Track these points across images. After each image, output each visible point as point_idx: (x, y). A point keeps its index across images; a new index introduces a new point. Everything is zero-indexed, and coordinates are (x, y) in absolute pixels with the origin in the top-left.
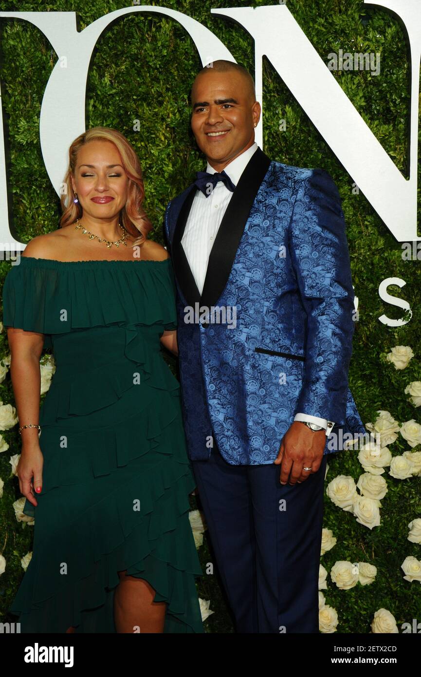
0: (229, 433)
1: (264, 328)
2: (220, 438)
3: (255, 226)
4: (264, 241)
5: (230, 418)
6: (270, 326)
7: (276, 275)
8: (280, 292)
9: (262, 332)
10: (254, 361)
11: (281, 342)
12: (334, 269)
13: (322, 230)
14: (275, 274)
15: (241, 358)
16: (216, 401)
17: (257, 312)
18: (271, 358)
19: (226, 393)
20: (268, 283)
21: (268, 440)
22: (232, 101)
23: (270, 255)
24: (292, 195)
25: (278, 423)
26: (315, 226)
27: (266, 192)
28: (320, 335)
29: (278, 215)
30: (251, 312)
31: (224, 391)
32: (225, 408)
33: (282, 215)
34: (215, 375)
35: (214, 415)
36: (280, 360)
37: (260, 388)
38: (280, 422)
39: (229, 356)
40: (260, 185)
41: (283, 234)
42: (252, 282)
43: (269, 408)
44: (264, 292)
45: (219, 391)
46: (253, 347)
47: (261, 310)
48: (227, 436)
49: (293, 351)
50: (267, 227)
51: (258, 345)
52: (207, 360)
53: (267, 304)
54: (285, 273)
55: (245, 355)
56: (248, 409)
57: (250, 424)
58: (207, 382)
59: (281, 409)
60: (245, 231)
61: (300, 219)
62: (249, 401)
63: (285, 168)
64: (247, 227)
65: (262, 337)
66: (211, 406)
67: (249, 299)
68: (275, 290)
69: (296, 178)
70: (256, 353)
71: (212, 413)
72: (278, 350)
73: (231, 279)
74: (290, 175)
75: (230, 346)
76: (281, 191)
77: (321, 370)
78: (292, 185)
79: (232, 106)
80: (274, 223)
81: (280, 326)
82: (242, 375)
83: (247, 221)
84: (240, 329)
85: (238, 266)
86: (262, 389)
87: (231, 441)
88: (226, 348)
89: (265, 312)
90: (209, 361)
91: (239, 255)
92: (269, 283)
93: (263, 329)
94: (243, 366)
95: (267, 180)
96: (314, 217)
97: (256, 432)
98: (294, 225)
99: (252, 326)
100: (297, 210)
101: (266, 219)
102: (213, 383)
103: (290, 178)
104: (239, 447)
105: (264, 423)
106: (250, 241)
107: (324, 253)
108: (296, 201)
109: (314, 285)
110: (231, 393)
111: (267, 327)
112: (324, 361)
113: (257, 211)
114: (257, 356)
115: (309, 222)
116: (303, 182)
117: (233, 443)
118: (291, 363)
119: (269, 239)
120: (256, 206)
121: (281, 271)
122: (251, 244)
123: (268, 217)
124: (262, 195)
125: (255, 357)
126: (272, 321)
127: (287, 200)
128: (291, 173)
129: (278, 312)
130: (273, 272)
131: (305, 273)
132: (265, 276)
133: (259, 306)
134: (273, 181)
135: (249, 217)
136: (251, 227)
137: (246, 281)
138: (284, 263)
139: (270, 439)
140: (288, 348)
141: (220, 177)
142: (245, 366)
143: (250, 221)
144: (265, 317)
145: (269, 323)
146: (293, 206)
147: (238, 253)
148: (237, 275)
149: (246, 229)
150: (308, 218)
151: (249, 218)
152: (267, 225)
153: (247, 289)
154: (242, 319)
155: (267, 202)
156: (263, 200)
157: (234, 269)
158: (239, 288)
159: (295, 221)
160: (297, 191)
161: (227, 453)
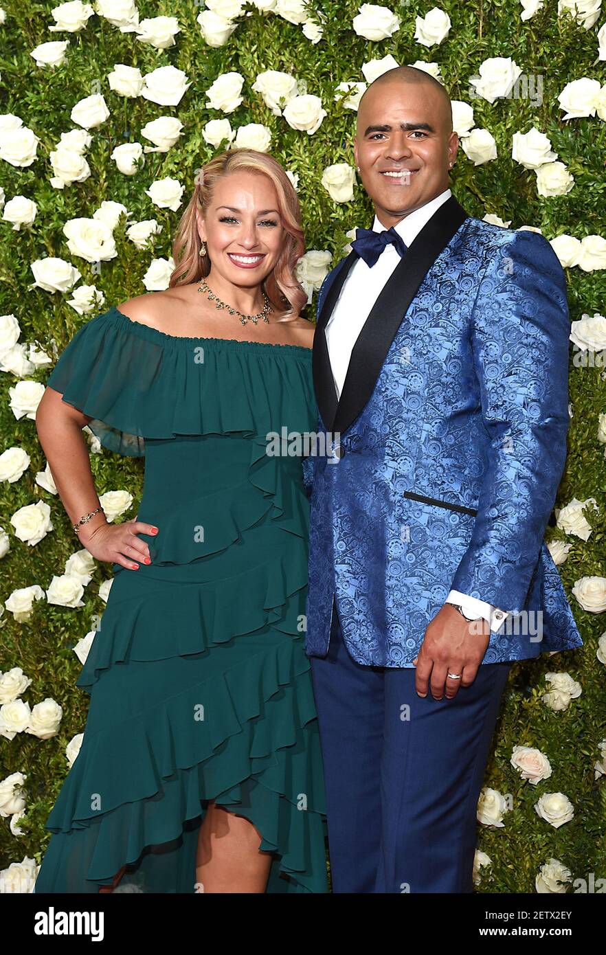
0: (361, 617)
1: (420, 463)
2: (347, 622)
3: (421, 310)
4: (431, 334)
5: (363, 595)
6: (430, 461)
7: (445, 385)
8: (449, 411)
9: (416, 469)
10: (401, 511)
11: (444, 486)
12: (533, 382)
13: (521, 321)
14: (443, 384)
15: (383, 505)
16: (344, 567)
17: (412, 438)
18: (428, 509)
19: (361, 555)
20: (432, 395)
21: (414, 632)
22: (426, 127)
23: (438, 355)
24: (480, 269)
25: (432, 607)
26: (509, 316)
27: (447, 263)
28: (499, 476)
29: (457, 297)
30: (403, 437)
31: (358, 553)
32: (357, 579)
33: (463, 296)
34: (346, 529)
35: (341, 587)
36: (441, 512)
37: (407, 552)
38: (434, 606)
39: (369, 502)
40: (441, 252)
41: (460, 325)
42: (408, 394)
43: (420, 584)
44: (425, 408)
45: (351, 553)
46: (401, 491)
47: (418, 436)
48: (357, 621)
49: (463, 501)
50: (439, 313)
51: (410, 488)
52: (336, 504)
53: (427, 427)
54: (459, 384)
55: (388, 500)
56: (388, 583)
57: (390, 604)
58: (335, 539)
59: (436, 586)
60: (406, 317)
61: (487, 304)
62: (390, 571)
63: (482, 228)
64: (410, 311)
65: (417, 476)
66: (338, 574)
67: (401, 418)
68: (442, 407)
69: (490, 244)
70: (405, 499)
71: (338, 585)
72: (438, 497)
73: (379, 387)
74: (483, 239)
75: (369, 486)
76: (467, 262)
77: (491, 529)
78: (482, 254)
79: (425, 135)
80: (448, 308)
81: (446, 462)
82: (383, 532)
83: (411, 302)
84: (385, 462)
85: (390, 368)
86: (410, 554)
87: (362, 629)
88: (364, 489)
89: (423, 439)
90: (340, 506)
91: (393, 352)
92: (433, 397)
93: (419, 465)
94: (385, 517)
95: (453, 246)
96: (510, 302)
97: (397, 619)
98: (477, 312)
99: (402, 458)
100: (485, 290)
101: (439, 302)
102: (343, 540)
103: (482, 244)
104: (373, 639)
105: (410, 606)
106: (411, 332)
107: (520, 356)
108: (484, 277)
109: (500, 403)
110: (366, 556)
111: (424, 461)
112: (499, 516)
113: (429, 288)
114: (406, 505)
115: (501, 310)
116: (498, 250)
117: (365, 631)
118: (458, 518)
119: (438, 330)
120: (428, 282)
121: (452, 380)
122: (412, 336)
123: (443, 298)
124: (440, 267)
125: (404, 505)
126: (433, 453)
127: (472, 276)
128: (487, 236)
129: (443, 441)
130: (440, 381)
131: (490, 385)
132: (427, 385)
133: (415, 429)
134: (459, 248)
135: (416, 297)
136: (415, 311)
137: (400, 391)
138: (457, 368)
139: (417, 631)
140: (456, 496)
141: (389, 237)
142: (388, 517)
143: (416, 304)
144: (423, 447)
145: (429, 456)
146: (480, 285)
147: (392, 349)
148: (388, 381)
149: (408, 313)
150: (500, 304)
151: (415, 299)
152: (438, 311)
153: (399, 403)
154: (388, 446)
155: (444, 276)
156: (440, 274)
157: (384, 372)
158: (389, 401)
159: (479, 307)
160: (488, 262)
161: (355, 646)
